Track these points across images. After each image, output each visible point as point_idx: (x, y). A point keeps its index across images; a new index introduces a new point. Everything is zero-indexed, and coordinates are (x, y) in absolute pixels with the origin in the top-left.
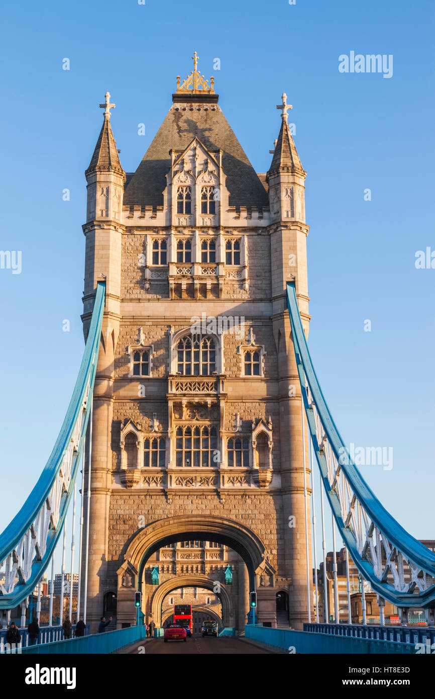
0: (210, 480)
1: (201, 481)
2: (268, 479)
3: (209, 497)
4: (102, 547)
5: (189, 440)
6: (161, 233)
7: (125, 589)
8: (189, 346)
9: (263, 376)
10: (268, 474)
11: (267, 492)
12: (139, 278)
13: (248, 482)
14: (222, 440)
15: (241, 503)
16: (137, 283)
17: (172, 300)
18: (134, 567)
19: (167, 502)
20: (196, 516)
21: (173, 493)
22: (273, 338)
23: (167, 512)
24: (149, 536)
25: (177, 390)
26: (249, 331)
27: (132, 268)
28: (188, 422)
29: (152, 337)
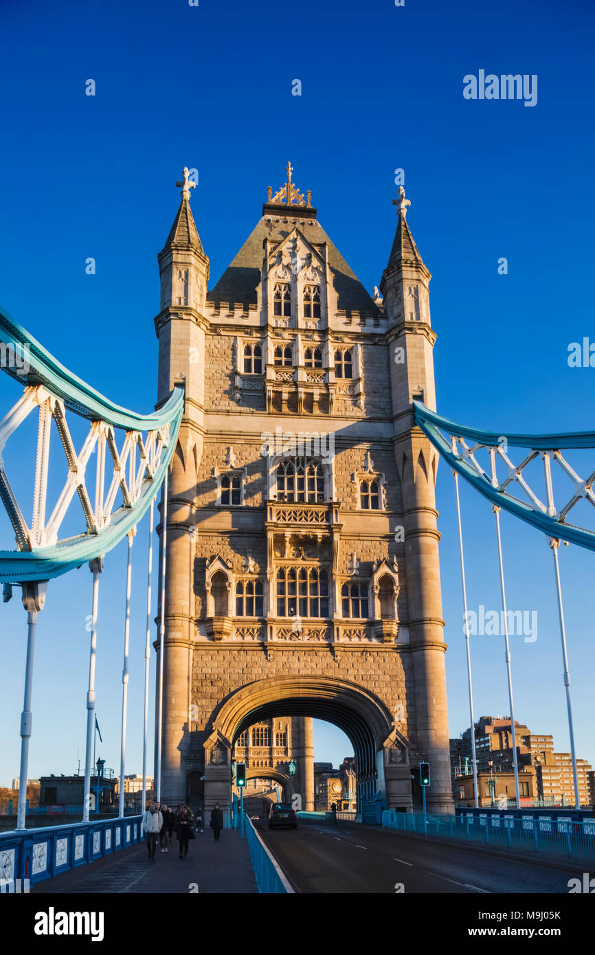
0: (321, 633)
1: (309, 634)
2: (394, 633)
3: (321, 654)
4: (184, 714)
5: (293, 586)
6: (254, 336)
7: (214, 767)
8: (291, 472)
9: (384, 510)
10: (394, 626)
11: (392, 648)
12: (227, 387)
13: (369, 637)
14: (335, 584)
15: (361, 661)
16: (225, 392)
17: (269, 414)
18: (226, 739)
19: (267, 658)
20: (305, 676)
21: (275, 648)
22: (396, 465)
23: (266, 671)
24: (244, 702)
25: (278, 520)
26: (366, 455)
27: (218, 375)
28: (292, 562)
29: (244, 458)
